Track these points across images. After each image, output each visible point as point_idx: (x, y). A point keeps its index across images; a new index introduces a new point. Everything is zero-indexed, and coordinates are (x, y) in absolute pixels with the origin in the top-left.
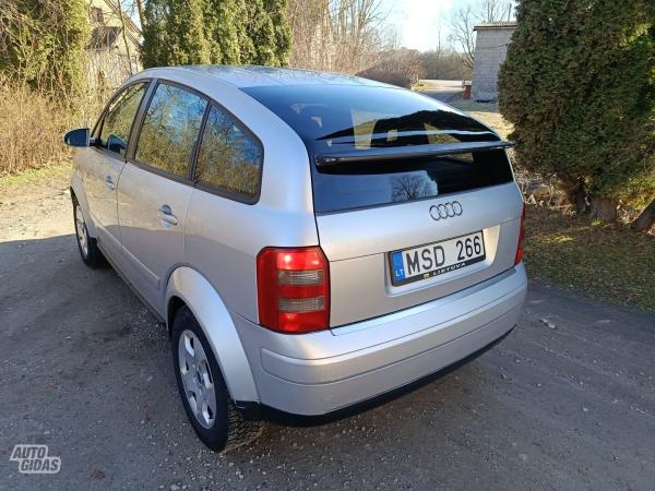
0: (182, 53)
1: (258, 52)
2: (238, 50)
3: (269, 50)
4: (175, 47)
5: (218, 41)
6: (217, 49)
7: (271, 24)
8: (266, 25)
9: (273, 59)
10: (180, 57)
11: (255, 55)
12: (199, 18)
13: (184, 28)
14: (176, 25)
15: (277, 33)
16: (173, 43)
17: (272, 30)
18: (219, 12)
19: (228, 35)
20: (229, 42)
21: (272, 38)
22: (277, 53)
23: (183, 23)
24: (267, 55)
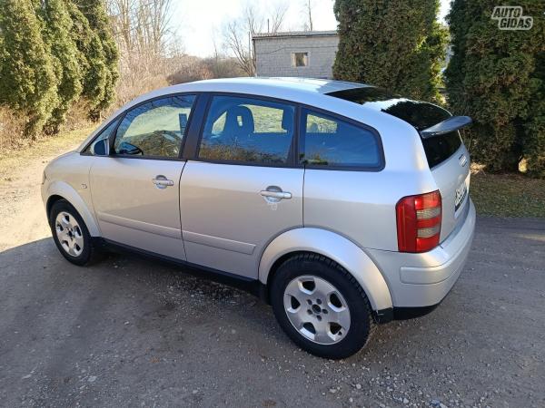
0: (28, 68)
1: (91, 64)
2: (76, 62)
3: (100, 62)
4: (20, 62)
5: (58, 56)
6: (58, 63)
7: (98, 40)
8: (94, 40)
9: (105, 69)
10: (26, 72)
11: (89, 66)
12: (39, 35)
13: (26, 46)
14: (17, 42)
15: (104, 47)
16: (18, 59)
17: (100, 44)
18: (54, 29)
19: (66, 50)
20: (67, 56)
21: (100, 50)
22: (108, 63)
23: (24, 40)
24: (99, 66)
